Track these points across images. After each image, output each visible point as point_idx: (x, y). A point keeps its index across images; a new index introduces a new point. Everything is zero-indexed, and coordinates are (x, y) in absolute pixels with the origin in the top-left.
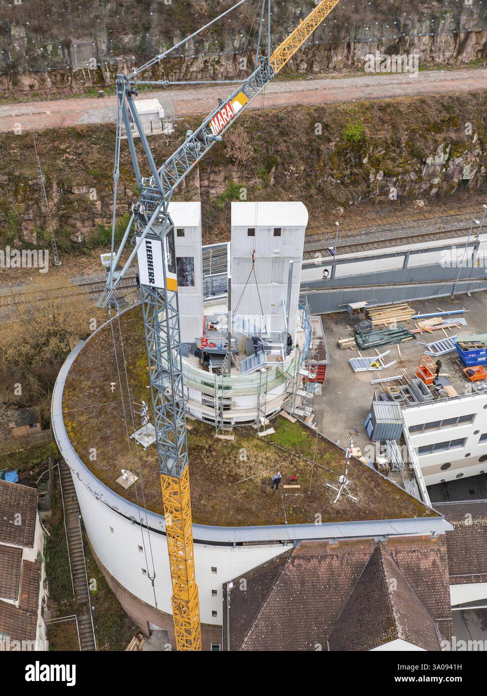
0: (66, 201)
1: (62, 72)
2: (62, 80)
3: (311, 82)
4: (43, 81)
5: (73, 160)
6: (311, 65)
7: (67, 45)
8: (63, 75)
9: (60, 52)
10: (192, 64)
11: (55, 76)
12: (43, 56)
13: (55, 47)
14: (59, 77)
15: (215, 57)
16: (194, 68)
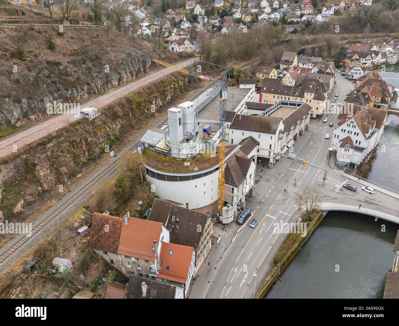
0: (87, 144)
1: (43, 111)
2: (44, 113)
3: (109, 94)
4: (38, 115)
5: (82, 131)
6: (104, 90)
7: (43, 101)
8: (44, 112)
9: (39, 104)
10: (77, 97)
11: (41, 113)
12: (35, 107)
13: (38, 103)
14: (42, 113)
15: (82, 93)
16: (78, 99)
